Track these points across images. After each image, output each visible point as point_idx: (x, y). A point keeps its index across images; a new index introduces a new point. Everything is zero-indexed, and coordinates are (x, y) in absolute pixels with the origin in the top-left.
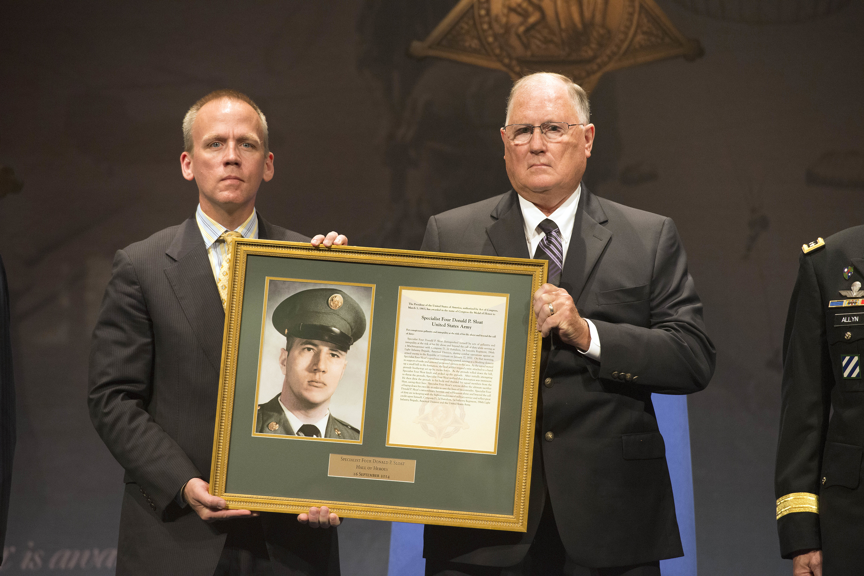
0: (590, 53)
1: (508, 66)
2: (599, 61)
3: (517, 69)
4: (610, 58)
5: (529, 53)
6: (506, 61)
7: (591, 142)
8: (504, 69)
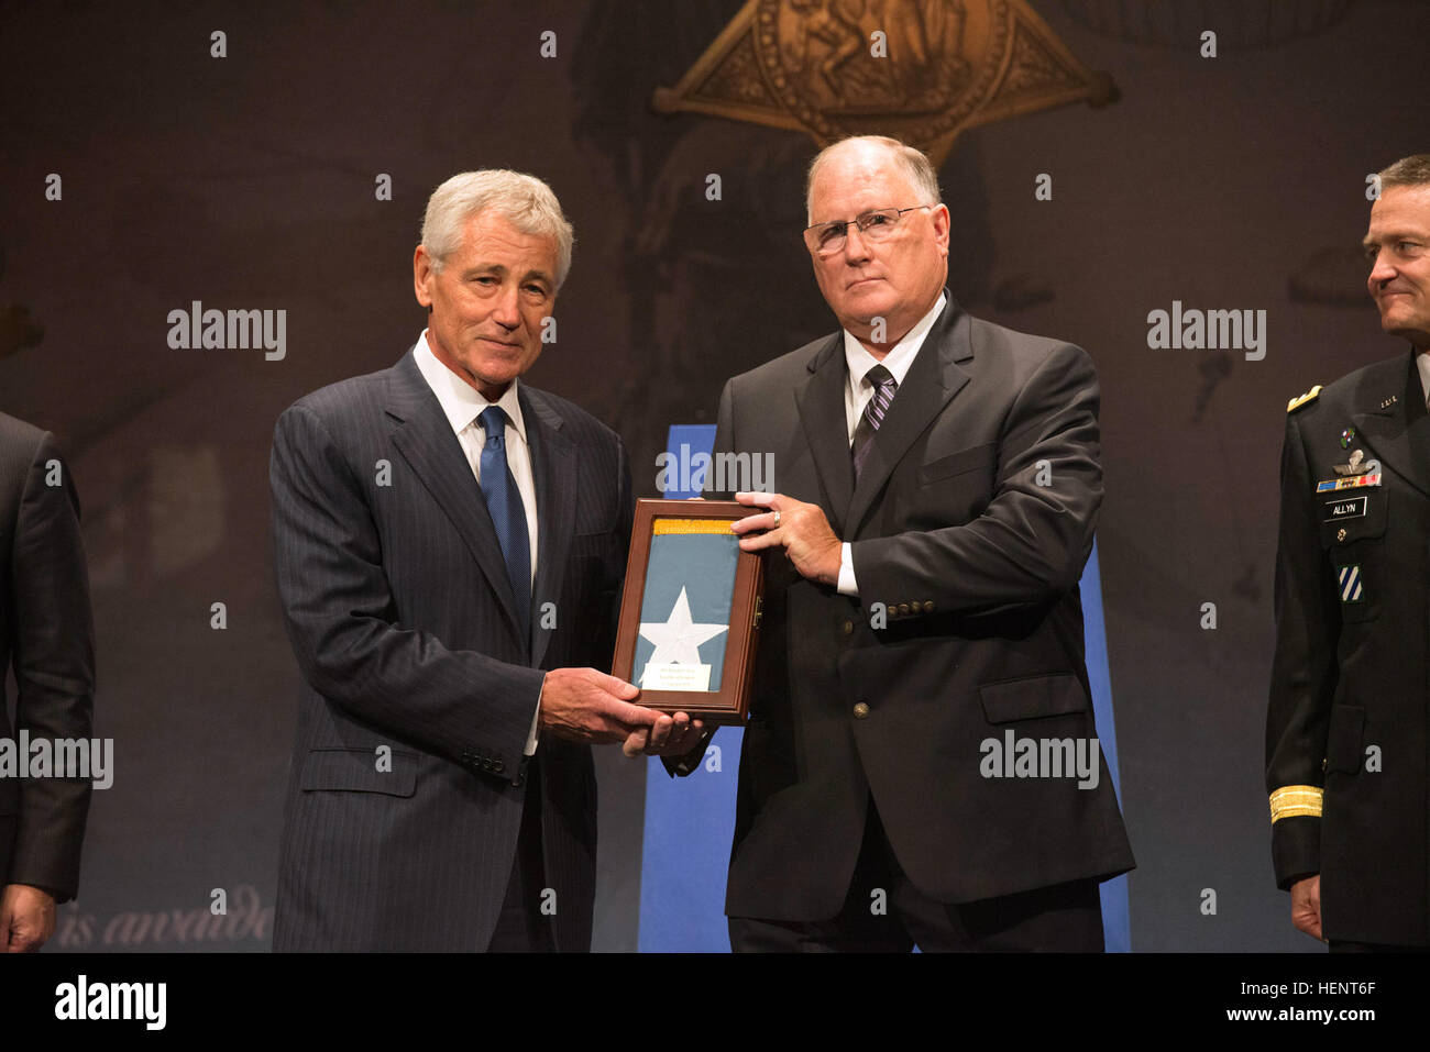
0: (940, 100)
1: (809, 124)
2: (953, 111)
3: (824, 128)
4: (971, 107)
5: (842, 102)
6: (807, 116)
7: (946, 232)
8: (803, 128)
